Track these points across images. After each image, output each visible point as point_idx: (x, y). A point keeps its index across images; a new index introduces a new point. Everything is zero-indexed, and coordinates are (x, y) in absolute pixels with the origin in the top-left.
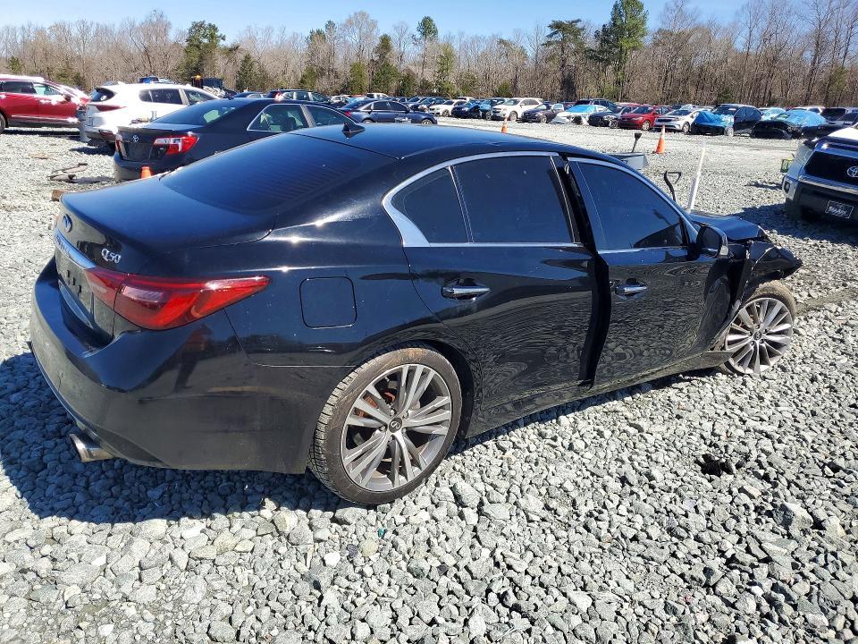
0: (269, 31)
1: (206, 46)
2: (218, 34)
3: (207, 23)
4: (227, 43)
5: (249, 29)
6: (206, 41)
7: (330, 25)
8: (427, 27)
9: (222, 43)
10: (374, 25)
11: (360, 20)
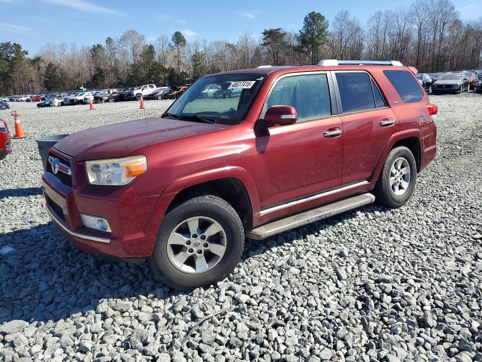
0: (64, 46)
1: (14, 59)
2: (22, 50)
3: (12, 43)
4: (31, 56)
5: (48, 45)
6: (13, 55)
7: (109, 40)
8: (178, 38)
9: (26, 56)
10: (142, 38)
11: (130, 35)
